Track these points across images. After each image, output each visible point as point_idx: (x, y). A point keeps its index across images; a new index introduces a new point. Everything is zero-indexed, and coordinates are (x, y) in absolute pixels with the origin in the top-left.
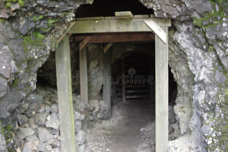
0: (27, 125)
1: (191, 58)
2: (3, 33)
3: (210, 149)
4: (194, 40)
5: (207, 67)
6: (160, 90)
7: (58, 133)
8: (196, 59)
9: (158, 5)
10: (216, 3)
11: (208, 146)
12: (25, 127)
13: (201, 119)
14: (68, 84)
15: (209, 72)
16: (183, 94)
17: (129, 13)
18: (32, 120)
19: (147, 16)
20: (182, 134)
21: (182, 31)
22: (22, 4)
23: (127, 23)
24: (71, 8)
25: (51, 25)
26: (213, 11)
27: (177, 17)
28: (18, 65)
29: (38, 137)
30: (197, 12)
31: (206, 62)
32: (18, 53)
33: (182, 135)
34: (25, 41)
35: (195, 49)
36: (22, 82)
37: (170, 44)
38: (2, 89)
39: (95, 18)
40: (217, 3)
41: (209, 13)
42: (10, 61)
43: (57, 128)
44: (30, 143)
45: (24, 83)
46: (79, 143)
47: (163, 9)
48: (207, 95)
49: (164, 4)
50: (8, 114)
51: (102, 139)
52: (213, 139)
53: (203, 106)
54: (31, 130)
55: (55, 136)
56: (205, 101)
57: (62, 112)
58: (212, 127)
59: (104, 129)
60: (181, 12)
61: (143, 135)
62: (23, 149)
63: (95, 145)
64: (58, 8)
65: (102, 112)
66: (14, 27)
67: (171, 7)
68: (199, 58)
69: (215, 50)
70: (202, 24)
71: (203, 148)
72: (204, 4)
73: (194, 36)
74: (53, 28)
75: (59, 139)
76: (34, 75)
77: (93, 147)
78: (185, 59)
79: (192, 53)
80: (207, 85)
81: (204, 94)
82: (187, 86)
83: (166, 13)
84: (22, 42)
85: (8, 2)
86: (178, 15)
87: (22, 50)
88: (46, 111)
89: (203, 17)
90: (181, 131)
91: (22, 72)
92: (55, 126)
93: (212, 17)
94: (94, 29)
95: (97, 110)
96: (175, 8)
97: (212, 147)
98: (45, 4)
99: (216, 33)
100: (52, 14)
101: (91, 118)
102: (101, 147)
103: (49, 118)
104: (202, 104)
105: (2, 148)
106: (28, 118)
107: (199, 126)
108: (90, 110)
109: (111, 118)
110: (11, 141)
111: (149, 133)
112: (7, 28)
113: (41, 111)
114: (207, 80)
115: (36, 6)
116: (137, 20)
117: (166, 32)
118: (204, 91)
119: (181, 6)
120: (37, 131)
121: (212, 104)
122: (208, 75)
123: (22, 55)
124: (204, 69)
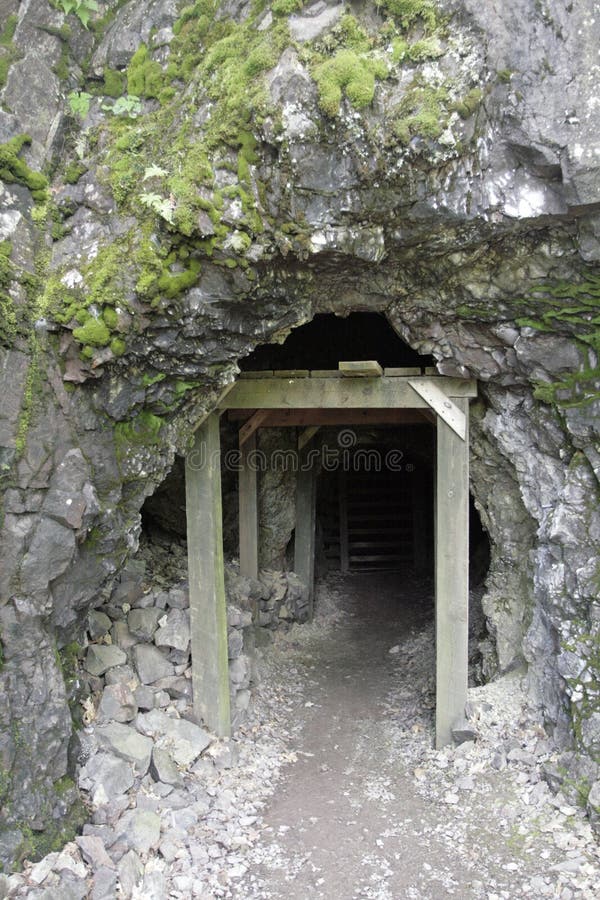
0: (108, 638)
1: (527, 478)
2: (70, 418)
3: (579, 715)
4: (536, 435)
5: (568, 504)
6: (447, 556)
7: (185, 660)
8: (541, 482)
9: (447, 348)
10: (589, 350)
11: (573, 707)
12: (104, 643)
13: (555, 633)
14: (216, 536)
15: (574, 517)
16: (506, 565)
17: (374, 365)
18: (121, 625)
19: (418, 371)
20: (503, 668)
21: (505, 410)
22: (119, 348)
23: (368, 387)
24: (233, 355)
25: (183, 395)
26: (582, 366)
27: (493, 377)
28: (101, 494)
29: (136, 671)
30: (544, 369)
31: (566, 491)
32: (102, 465)
33: (504, 673)
34: (118, 435)
35: (539, 455)
36: (110, 536)
37: (474, 438)
38: (62, 556)
39: (286, 372)
40: (592, 349)
41: (574, 371)
42: (83, 485)
43: (184, 648)
44: (118, 686)
45: (113, 540)
46: (238, 687)
47: (458, 357)
48: (568, 576)
49: (461, 345)
50: (73, 616)
51: (293, 675)
52: (584, 688)
53: (559, 604)
54: (119, 651)
55: (179, 669)
56: (565, 590)
57: (199, 607)
58: (584, 657)
59: (296, 645)
60: (502, 366)
61: (398, 665)
62: (99, 701)
63: (275, 691)
64: (202, 355)
65: (292, 601)
66: (95, 402)
67: (479, 352)
68: (550, 481)
69: (588, 464)
70: (555, 397)
71: (558, 709)
72: (560, 349)
73: (536, 426)
74: (186, 401)
75: (188, 675)
76: (137, 518)
77: (271, 697)
78: (511, 477)
79: (531, 466)
80: (568, 548)
81: (563, 573)
82: (515, 544)
83: (466, 367)
84: (112, 438)
85: (87, 344)
86: (496, 372)
87: (111, 458)
88: (157, 604)
89: (559, 381)
90: (501, 662)
91: (109, 511)
92: (179, 643)
93: (581, 380)
94: (284, 401)
95: (279, 596)
96: (488, 356)
97: (583, 709)
98: (172, 346)
99: (591, 423)
100: (187, 370)
101: (265, 618)
102: (292, 697)
103: (163, 622)
104: (556, 597)
105: (59, 703)
106: (112, 619)
107: (547, 651)
108: (262, 599)
109: (314, 616)
110: (75, 683)
111: (414, 660)
112: (79, 405)
113: (145, 602)
114: (570, 537)
115: (151, 353)
116: (392, 379)
117: (464, 412)
118: (562, 566)
119: (504, 352)
120: (132, 655)
121: (582, 598)
122: (572, 525)
123: (111, 471)
124: (561, 509)
